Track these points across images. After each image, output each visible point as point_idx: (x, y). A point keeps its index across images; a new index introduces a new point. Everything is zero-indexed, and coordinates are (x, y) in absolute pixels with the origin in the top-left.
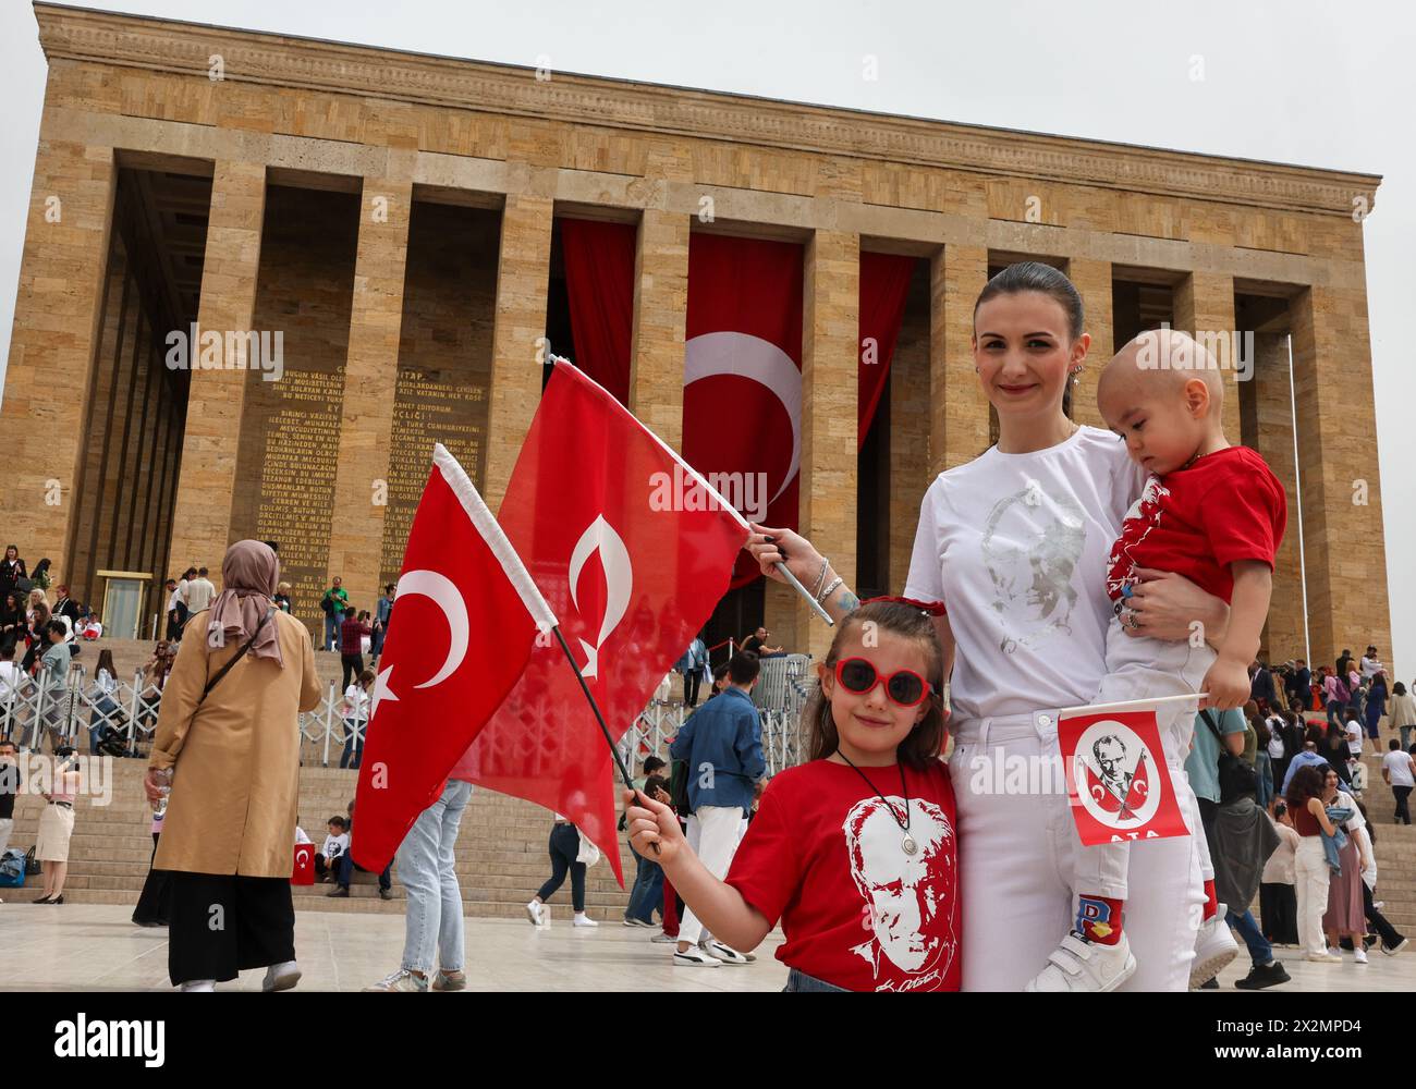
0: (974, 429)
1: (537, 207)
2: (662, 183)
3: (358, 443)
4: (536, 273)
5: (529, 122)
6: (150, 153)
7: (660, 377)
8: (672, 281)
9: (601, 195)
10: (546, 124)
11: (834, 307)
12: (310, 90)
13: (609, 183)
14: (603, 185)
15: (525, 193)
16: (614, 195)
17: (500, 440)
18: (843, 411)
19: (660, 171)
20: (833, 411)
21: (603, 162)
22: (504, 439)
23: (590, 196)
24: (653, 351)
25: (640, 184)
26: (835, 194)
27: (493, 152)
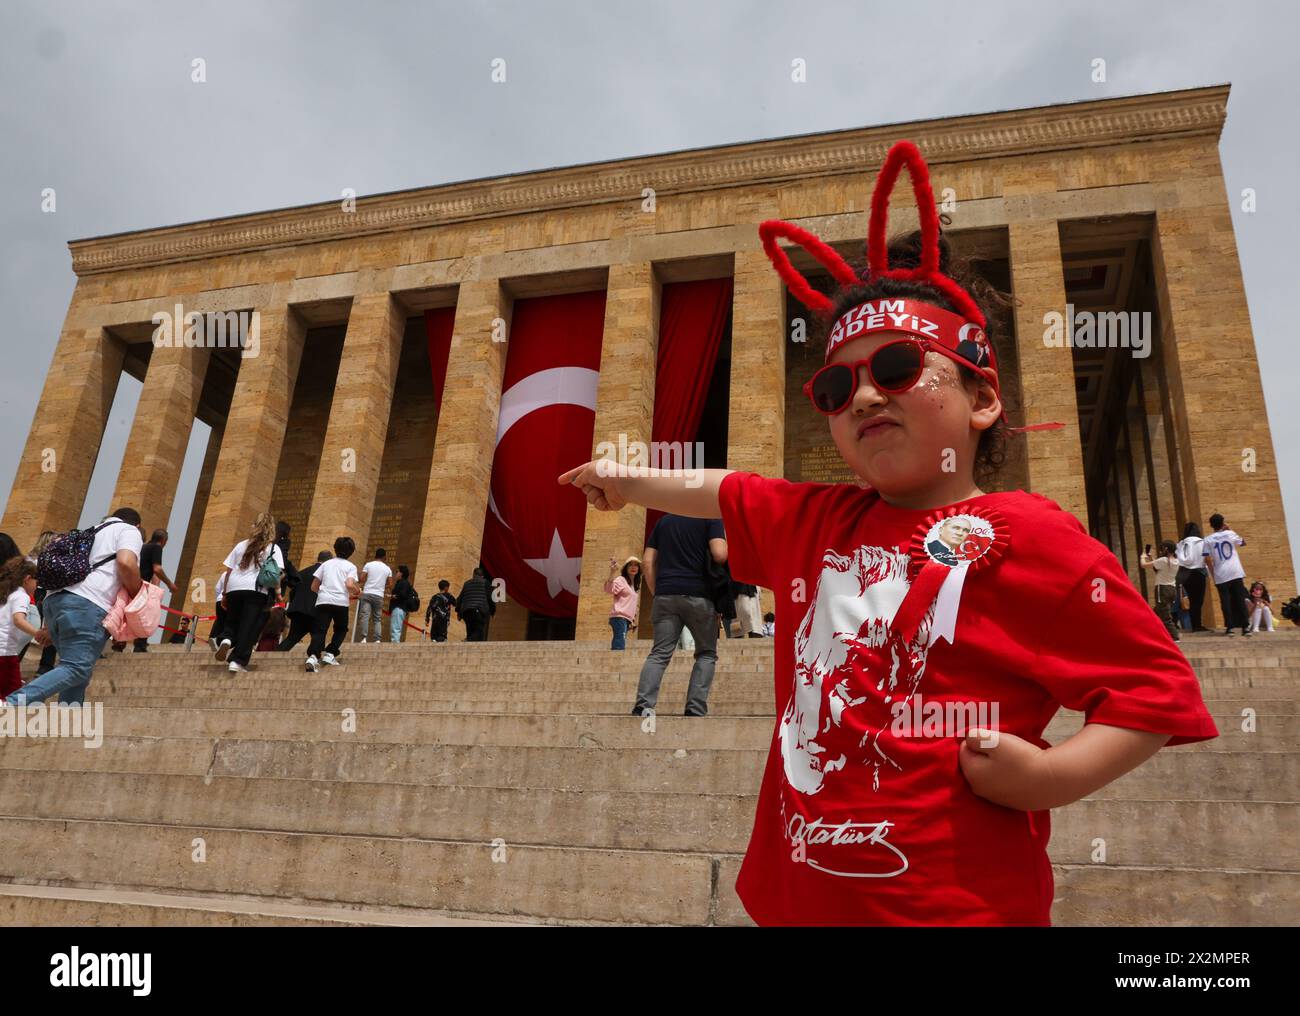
0: (759, 420)
1: (376, 301)
2: (478, 258)
3: (218, 513)
4: (366, 353)
5: (379, 237)
6: (124, 325)
7: (458, 420)
8: (476, 337)
9: (427, 279)
10: (391, 236)
11: (621, 330)
12: (230, 255)
13: (433, 269)
14: (429, 272)
15: (368, 292)
16: (437, 277)
17: (321, 495)
18: (624, 423)
19: (476, 249)
20: (613, 425)
21: (431, 255)
22: (324, 494)
23: (418, 282)
24: (454, 399)
25: (459, 264)
26: (629, 233)
27: (349, 267)
